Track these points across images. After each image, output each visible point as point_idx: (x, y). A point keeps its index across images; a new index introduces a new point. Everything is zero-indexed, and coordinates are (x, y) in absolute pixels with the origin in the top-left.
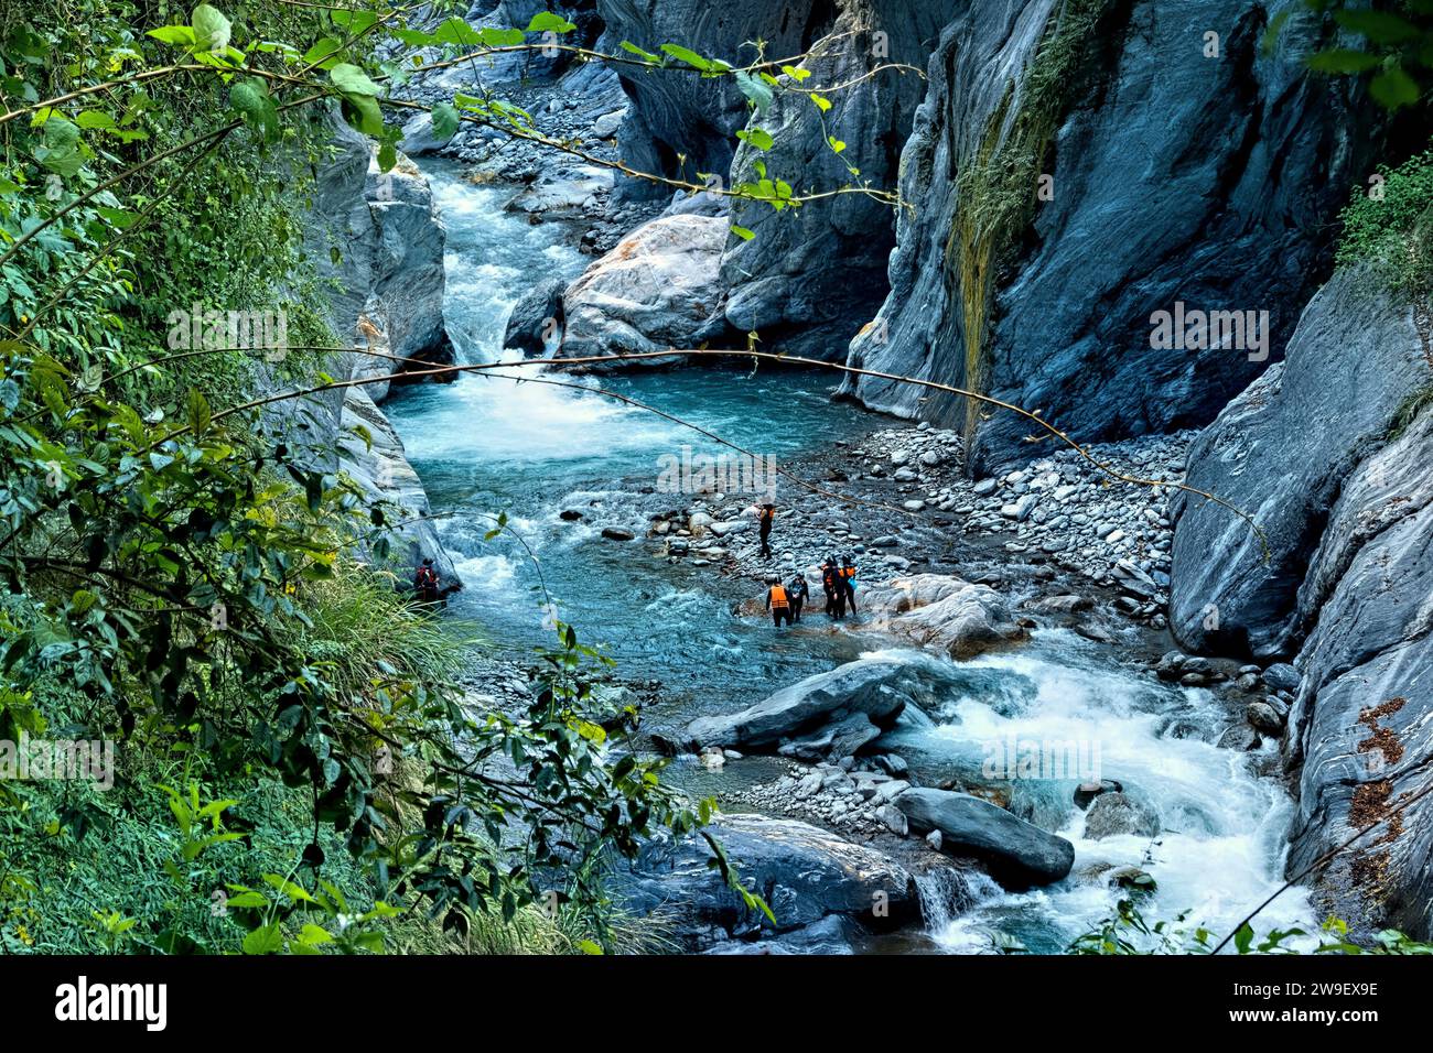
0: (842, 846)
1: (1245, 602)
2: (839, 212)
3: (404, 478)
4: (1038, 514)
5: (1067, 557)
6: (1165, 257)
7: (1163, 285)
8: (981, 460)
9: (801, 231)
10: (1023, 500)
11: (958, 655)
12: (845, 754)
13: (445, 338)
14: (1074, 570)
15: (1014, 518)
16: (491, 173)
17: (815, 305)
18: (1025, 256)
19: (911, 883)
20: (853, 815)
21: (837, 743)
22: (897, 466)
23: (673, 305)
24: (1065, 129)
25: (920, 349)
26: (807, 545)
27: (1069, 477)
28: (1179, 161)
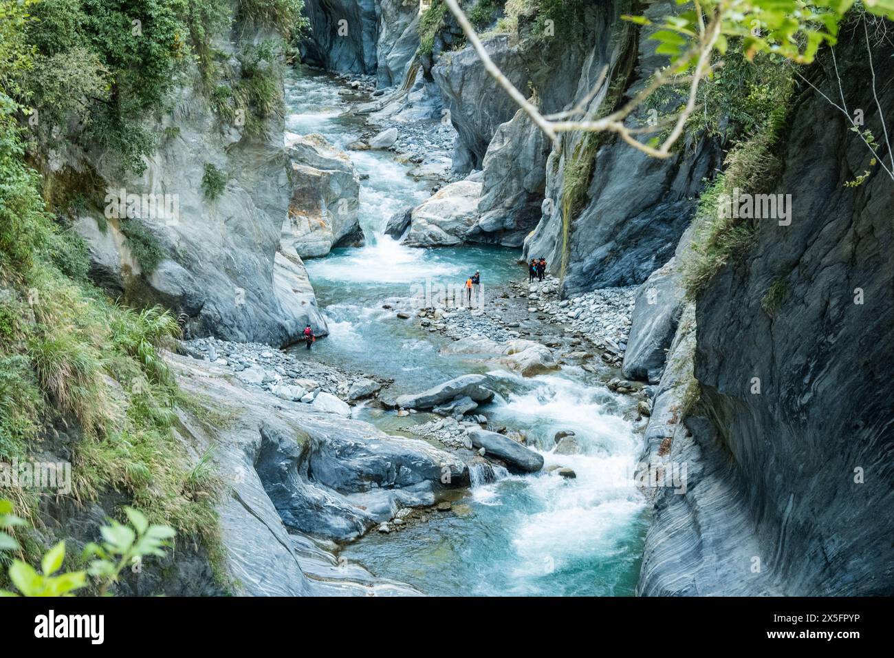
0: (436, 452)
1: (647, 358)
2: (527, 183)
3: (306, 288)
4: (582, 316)
5: (588, 336)
6: (645, 209)
7: (643, 221)
8: (564, 292)
9: (512, 190)
10: (577, 311)
11: (525, 374)
12: (460, 413)
13: (359, 229)
14: (590, 341)
15: (572, 317)
16: (407, 158)
17: (518, 222)
18: (584, 206)
19: (466, 469)
20: (452, 439)
21: (456, 409)
22: (531, 293)
23: (457, 219)
24: (599, 153)
25: (551, 243)
26: (478, 325)
27: (598, 301)
28: (649, 168)
